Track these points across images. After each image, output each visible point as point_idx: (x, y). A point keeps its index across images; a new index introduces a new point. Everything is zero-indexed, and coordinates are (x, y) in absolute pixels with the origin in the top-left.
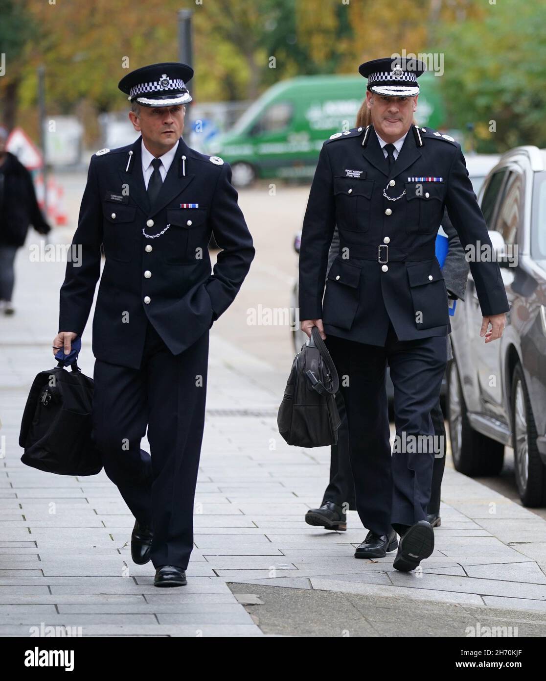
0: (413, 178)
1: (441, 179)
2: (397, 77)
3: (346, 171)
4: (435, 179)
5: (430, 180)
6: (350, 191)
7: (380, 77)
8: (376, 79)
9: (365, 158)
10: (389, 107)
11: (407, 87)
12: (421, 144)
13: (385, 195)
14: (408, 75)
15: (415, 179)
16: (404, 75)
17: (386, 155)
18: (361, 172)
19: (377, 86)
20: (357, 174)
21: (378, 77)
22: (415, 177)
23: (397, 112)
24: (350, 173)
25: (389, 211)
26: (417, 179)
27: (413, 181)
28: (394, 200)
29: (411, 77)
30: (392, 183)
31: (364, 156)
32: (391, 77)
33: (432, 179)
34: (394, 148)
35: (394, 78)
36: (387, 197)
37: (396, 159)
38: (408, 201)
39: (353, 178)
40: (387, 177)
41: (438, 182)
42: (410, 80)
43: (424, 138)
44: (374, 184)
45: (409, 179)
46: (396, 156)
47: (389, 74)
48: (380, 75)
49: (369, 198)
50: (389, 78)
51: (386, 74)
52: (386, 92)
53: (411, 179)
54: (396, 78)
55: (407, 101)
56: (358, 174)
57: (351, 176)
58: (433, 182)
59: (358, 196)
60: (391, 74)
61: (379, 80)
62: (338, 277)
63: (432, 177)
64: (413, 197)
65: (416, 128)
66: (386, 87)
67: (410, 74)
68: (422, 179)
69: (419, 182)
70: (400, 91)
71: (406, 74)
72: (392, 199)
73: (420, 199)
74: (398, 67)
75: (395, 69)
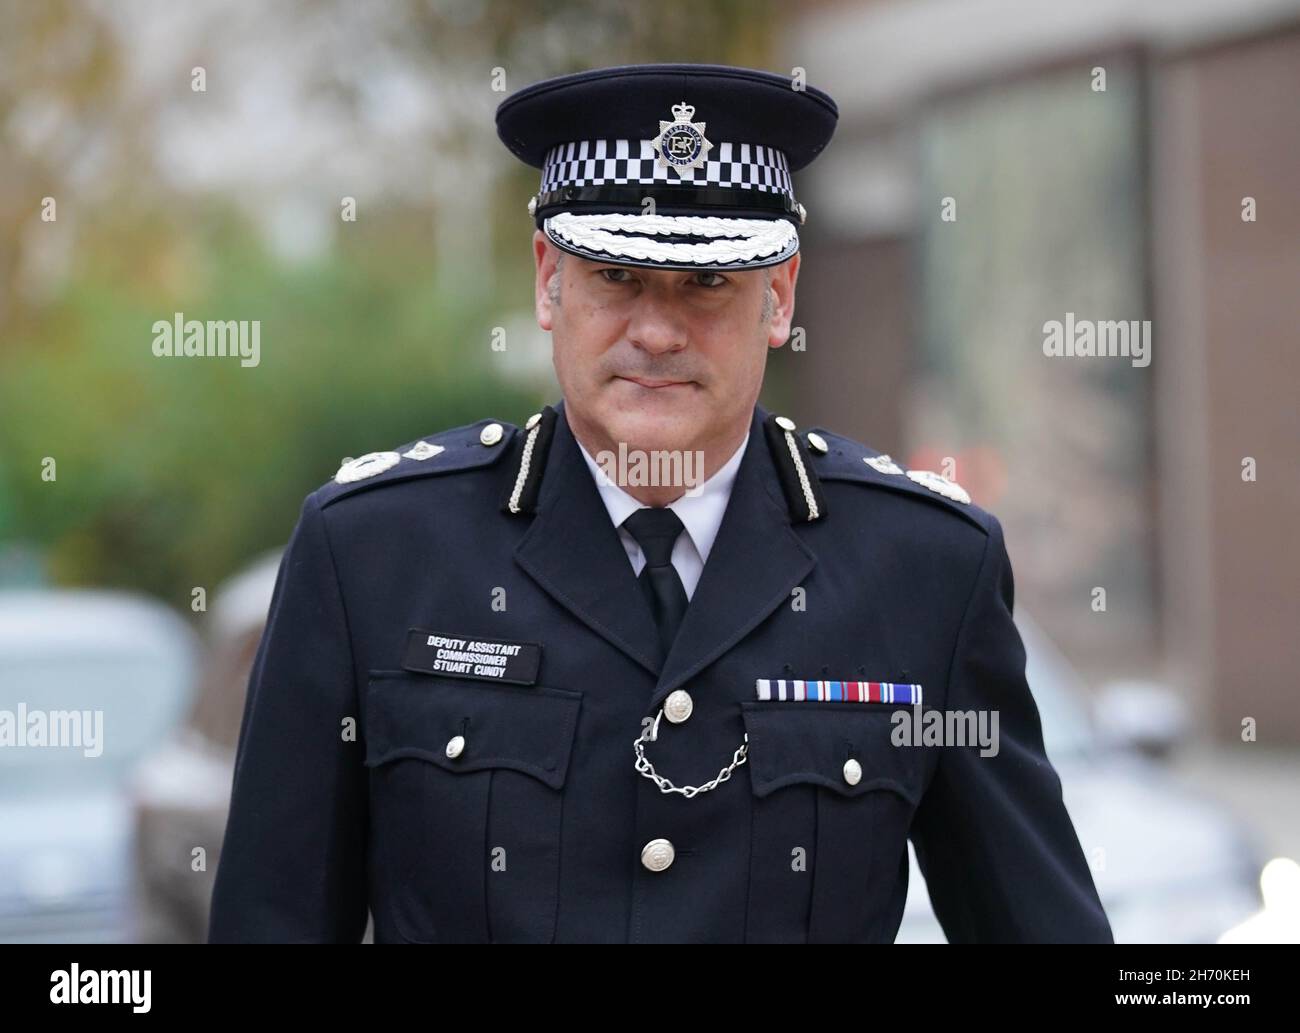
0: (782, 684)
1: (916, 693)
2: (678, 169)
3: (433, 641)
4: (888, 692)
5: (864, 692)
6: (456, 745)
7: (590, 166)
8: (573, 175)
9: (525, 574)
11: (727, 222)
12: (814, 512)
13: (643, 766)
14: (736, 157)
15: (790, 689)
16: (714, 155)
17: (638, 563)
18: (510, 650)
19: (575, 213)
20: (489, 659)
21: (582, 166)
22: (790, 677)
23: (675, 350)
24: (453, 656)
25: (658, 853)
26: (799, 685)
27: (783, 696)
28: (689, 791)
29: (754, 169)
30: (679, 705)
31: (518, 567)
32: (647, 168)
33: (874, 691)
34: (677, 528)
35: (660, 173)
36: (654, 777)
38: (760, 801)
39: (469, 681)
40: (653, 679)
41: (902, 706)
42: (762, 188)
43: (825, 481)
44: (581, 708)
45: (764, 689)
46: (688, 572)
47: (635, 152)
48: (611, 153)
49: (556, 781)
50: (634, 170)
51: (623, 149)
52: (618, 247)
53: (774, 689)
54: (672, 173)
55: (724, 294)
56: (493, 660)
57: (460, 668)
58: (876, 704)
59: (494, 770)
60: (647, 149)
61: (589, 183)
63: (875, 679)
64: (783, 781)
65: (782, 431)
66: (616, 221)
67: (745, 150)
68: (825, 690)
69: (810, 703)
70: (692, 239)
71: (726, 152)
72: (683, 790)
73: (814, 788)
74: (683, 115)
75: (665, 126)
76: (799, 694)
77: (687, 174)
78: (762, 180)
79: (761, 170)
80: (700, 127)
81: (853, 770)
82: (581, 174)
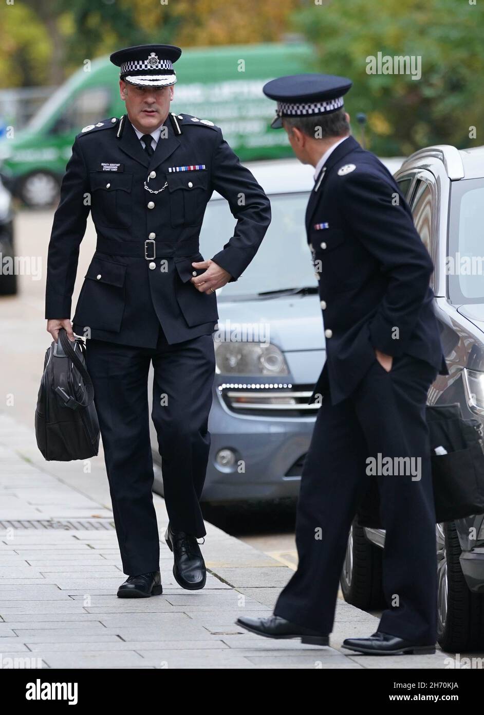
0: (174, 168)
1: (204, 167)
2: (153, 66)
3: (102, 164)
4: (197, 167)
5: (192, 168)
6: (109, 185)
7: (134, 66)
9: (122, 150)
10: (146, 98)
11: (163, 76)
12: (180, 132)
13: (146, 187)
14: (164, 63)
15: (176, 169)
16: (160, 63)
17: (144, 146)
18: (118, 165)
19: (131, 76)
20: (114, 167)
21: (132, 66)
22: (176, 167)
23: (154, 103)
24: (107, 167)
25: (151, 205)
26: (178, 168)
27: (174, 171)
28: (156, 192)
30: (153, 174)
31: (120, 149)
32: (146, 66)
33: (194, 168)
34: (152, 139)
35: (149, 67)
36: (149, 190)
37: (154, 149)
38: (171, 193)
39: (110, 172)
40: (147, 168)
41: (201, 170)
42: (166, 69)
43: (183, 125)
44: (133, 176)
45: (170, 170)
46: (154, 146)
47: (143, 63)
48: (134, 64)
49: (129, 191)
50: (143, 67)
51: (141, 63)
52: (142, 83)
53: (172, 170)
54: (151, 67)
55: (163, 90)
56: (115, 167)
57: (108, 170)
58: (195, 170)
59: (116, 190)
60: (146, 62)
61: (134, 70)
62: (99, 277)
63: (194, 165)
64: (175, 189)
65: (173, 116)
66: (141, 77)
67: (165, 61)
68: (183, 169)
69: (180, 172)
70: (157, 80)
71: (162, 62)
72: (155, 192)
73: (182, 190)
74: (153, 55)
75: (149, 57)
76: (178, 170)
77: (155, 67)
78: (166, 67)
79: (166, 65)
80: (157, 57)
81: (190, 185)
82: (132, 68)
